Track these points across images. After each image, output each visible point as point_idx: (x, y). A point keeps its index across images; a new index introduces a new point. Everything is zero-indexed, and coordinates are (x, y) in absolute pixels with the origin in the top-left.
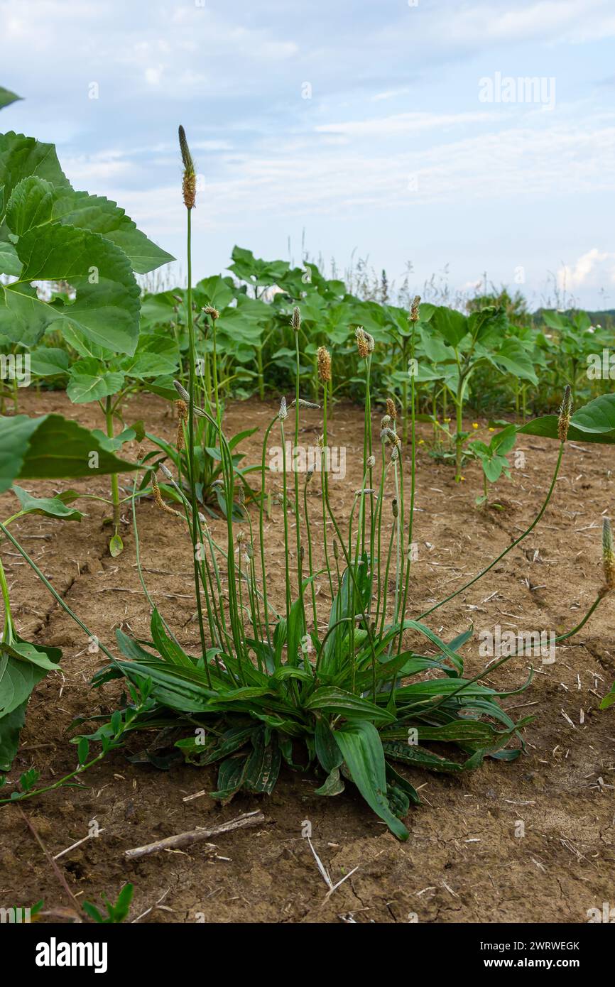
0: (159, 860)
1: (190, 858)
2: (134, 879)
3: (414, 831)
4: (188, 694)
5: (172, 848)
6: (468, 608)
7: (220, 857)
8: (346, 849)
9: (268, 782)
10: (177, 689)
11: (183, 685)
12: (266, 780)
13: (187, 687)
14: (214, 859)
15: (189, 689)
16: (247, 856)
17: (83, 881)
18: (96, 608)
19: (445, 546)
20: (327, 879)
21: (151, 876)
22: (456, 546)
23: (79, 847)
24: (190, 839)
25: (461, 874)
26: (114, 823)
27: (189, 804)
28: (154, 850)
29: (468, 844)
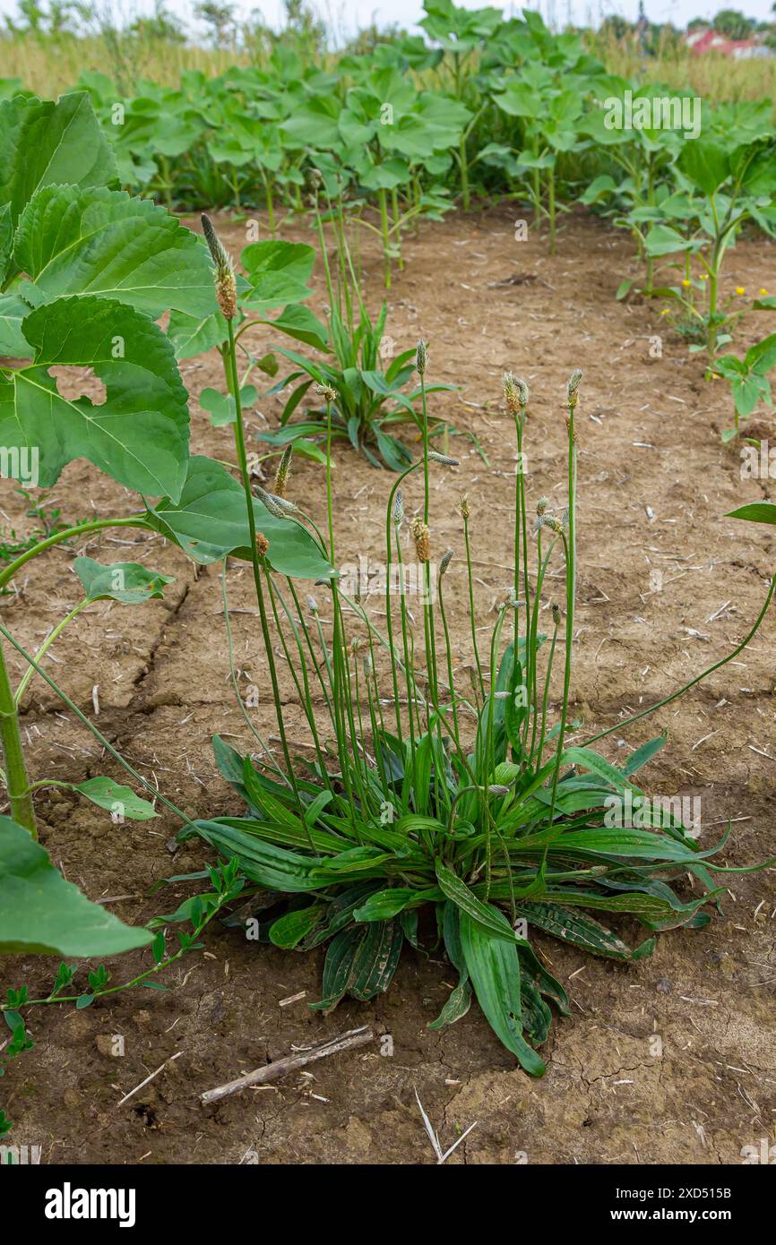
0: (245, 1100)
1: (280, 1096)
2: (212, 1131)
3: (554, 1059)
4: (287, 867)
5: (260, 1084)
6: (685, 633)
7: (316, 1096)
8: (466, 1089)
9: (385, 972)
10: (273, 863)
11: (280, 857)
12: (383, 965)
13: (285, 858)
14: (309, 1097)
15: (288, 862)
16: (348, 1091)
17: (153, 1130)
18: (212, 638)
19: (672, 516)
20: (436, 1145)
21: (232, 1124)
22: (687, 516)
23: (151, 1082)
24: (281, 1071)
25: (602, 1138)
26: (198, 1032)
27: (287, 1009)
28: (238, 1089)
29: (617, 1087)
